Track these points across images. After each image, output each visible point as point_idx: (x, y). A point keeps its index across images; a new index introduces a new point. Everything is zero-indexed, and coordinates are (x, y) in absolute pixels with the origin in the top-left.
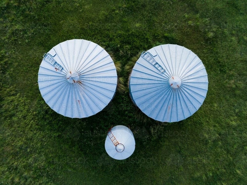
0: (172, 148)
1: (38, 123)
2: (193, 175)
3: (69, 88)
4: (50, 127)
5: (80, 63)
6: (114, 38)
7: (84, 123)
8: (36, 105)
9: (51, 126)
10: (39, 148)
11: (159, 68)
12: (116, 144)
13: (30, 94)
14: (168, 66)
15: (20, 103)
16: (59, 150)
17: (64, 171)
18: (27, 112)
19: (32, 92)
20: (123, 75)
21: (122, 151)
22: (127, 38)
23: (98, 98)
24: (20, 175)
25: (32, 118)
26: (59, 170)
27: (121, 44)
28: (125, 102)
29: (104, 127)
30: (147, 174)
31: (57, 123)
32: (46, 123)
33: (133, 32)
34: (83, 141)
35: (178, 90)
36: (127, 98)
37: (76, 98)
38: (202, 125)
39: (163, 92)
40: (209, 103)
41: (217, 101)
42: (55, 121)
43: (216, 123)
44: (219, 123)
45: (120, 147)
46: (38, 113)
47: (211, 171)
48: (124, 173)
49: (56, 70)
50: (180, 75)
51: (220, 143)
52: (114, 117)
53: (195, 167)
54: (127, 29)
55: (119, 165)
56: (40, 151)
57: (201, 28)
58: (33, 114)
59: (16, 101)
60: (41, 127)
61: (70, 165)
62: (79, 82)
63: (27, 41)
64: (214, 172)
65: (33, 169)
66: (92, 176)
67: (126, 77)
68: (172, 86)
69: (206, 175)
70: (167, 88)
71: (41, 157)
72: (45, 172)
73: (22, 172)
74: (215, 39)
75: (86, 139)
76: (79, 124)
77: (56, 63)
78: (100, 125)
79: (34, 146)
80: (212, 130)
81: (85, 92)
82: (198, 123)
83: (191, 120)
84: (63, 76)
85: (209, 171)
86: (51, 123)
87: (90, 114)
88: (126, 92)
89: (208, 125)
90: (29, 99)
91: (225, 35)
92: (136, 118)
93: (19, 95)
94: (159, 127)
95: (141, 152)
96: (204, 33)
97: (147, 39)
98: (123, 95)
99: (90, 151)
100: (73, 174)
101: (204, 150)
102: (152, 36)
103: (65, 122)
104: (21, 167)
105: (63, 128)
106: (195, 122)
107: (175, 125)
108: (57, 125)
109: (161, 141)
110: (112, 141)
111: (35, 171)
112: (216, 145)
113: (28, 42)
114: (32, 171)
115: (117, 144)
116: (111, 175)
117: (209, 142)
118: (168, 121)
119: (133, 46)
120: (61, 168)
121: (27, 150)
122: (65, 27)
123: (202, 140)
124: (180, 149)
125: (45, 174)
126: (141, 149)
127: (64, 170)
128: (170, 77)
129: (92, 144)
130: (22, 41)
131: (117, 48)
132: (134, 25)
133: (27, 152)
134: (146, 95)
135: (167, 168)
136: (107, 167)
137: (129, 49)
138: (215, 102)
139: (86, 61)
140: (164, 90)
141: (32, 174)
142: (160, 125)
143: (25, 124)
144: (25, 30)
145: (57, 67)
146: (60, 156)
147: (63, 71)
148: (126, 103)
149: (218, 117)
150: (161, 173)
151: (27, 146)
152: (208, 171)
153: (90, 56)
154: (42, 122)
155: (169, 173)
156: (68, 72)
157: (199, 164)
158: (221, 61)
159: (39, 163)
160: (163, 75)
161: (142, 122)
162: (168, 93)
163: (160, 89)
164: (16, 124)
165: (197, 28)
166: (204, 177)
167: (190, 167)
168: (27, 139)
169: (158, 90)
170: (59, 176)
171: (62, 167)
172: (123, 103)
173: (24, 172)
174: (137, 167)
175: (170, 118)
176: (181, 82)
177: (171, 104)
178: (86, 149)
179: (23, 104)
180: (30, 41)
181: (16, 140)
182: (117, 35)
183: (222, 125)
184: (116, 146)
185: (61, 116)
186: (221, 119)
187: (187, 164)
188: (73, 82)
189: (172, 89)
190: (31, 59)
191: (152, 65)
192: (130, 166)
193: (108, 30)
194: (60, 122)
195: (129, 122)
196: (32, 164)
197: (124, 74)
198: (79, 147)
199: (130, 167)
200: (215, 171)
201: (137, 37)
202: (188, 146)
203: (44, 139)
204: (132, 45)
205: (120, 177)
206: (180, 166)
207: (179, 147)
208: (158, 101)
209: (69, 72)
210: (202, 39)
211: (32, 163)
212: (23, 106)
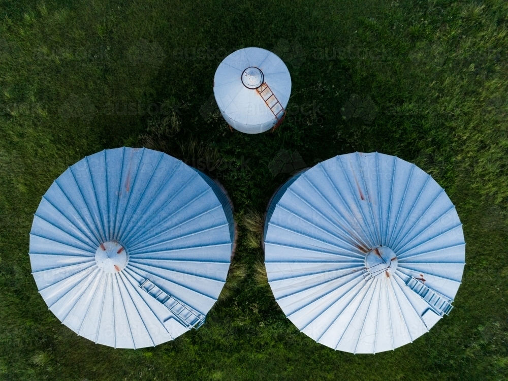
0: (125, 79)
1: (450, 133)
2: (72, 14)
3: (390, 233)
4: (422, 125)
5: (363, 298)
6: (273, 343)
7: (340, 136)
8: (456, 177)
9: (419, 127)
10: (448, 72)
11: (155, 289)
12: (264, 88)
13: (471, 201)
14: (133, 296)
15: (494, 180)
16: (400, 69)
17: (387, 17)
18: (478, 160)
19: (467, 207)
20: (249, 253)
21: (247, 71)
22: (243, 344)
23: (312, 206)
24: (492, 7)
25: (465, 144)
26: (399, 20)
27: (258, 329)
28: (244, 189)
29: (292, 128)
30: (183, 13)
31: (406, 134)
32: (433, 132)
33: (229, 357)
34: (343, 91)
35: (103, 236)
36: (237, 198)
37: (370, 205)
38: (52, 139)
39: (143, 230)
40: (38, 191)
41: (17, 197)
42: (411, 138)
43: (18, 143)
44: (11, 143)
45: (253, 80)
46: (450, 156)
47: (28, 26)
48: (241, 15)
49: (422, 276)
50: (99, 275)
51: (7, 94)
52: (269, 153)
53: (67, 34)
54: (244, 365)
55: (252, 34)
56: (444, 64)
57: (63, 375)
58: (463, 155)
59: (504, 185)
60: (443, 124)
61: (372, 32)
62: (364, 249)
63: (480, 329)
64: (19, 23)
65: (460, 20)
66: (320, 6)
67: (242, 249)
68: (119, 247)
69: (39, 15)
70: (133, 239)
71: (443, 52)
72: (430, 14)
73: (486, 15)
74: (29, 348)
75: (336, 97)
76: (353, 133)
77: (423, 296)
78: (303, 132)
79: (459, 76)
80: (29, 126)
81: (348, 222)
82: (64, 143)
83: (81, 148)
84: (405, 264)
85: (31, 26)
86: (419, 132)
87: (331, 163)
88: (242, 212)
89: (37, 139)
90: (473, 189)
91: (5, 359)
92: (216, 150)
93: (497, 198)
94: (157, 131)
95: (200, 66)
96: (57, 361)
97: (194, 343)
98: (248, 206)
99: (324, 68)
100: (364, 12)
101: (45, 75)
102: (182, 350)
103: (386, 137)
104: (488, 27)
105: (391, 122)
106: (70, 144)
107: (119, 137)
108: (405, 129)
109: (151, 95)
110: (273, 94)
111: (455, 16)
112: (17, 90)
113: (477, 326)
114: (462, 18)
115: (259, 89)
116: (271, 9)
117: (35, 97)
118: (130, 151)
119: (228, 325)
120: (393, 25)
121: (475, 67)
122: (391, 365)
123: (52, 100)
124: (105, 77)
125: (431, 9)
126: (201, 74)
127: (385, 19)
128: (124, 269)
129: (320, 85)
130: (493, 328)
131: (265, 320)
132: (227, 374)
133: (474, 62)
134: (190, 218)
135: (136, 30)
136: (282, 28)
137: (238, 317)
138: (22, 194)
139: (348, 301)
140: (142, 234)
141: (462, 9)
142: (156, 135)
143: (482, 129)
144: (485, 354)
145: (420, 285)
146: (398, 55)
147: (405, 277)
148: (239, 186)
149: (15, 157)
150: (151, 19)
151: (475, 77)
152: (34, 24)
153: (337, 314)
154: (440, 135)
155: (130, 17)
156: (393, 276)
157: (56, 41)
158: (11, 294)
159: (447, 36)
160: (144, 273)
161: (199, 142)
162: (131, 225)
163: (151, 237)
164: (502, 131)
165: (75, 372)
166: (43, 10)
167: (80, 35)
168: (475, 93)
169: (157, 234)
170: (399, 6)
171: (392, 28)
172: (249, 187)
173: (482, 14)
174: (210, 31)
175: (125, 159)
176: (96, 258)
177: (121, 197)
178: (334, 72)
179: (486, 178)
180: (472, 329)
181: (501, 90)
182: (268, 349)
183: (3, 140)
184: (263, 84)
185: (397, 151)
186: (6, 154)
187: (87, 40)
188: (379, 251)
189: (118, 238)
190: (469, 285)
191: (175, 297)
192: (226, 32)
193: (288, 360)
194: (397, 136)
195: (232, 141)
196: (462, 34)
197: (247, 256)
198: (351, 76)
199: (227, 29)
200: (17, 25)
201: (219, 345)
202: (86, 86)
203: (437, 94)
204: (229, 327)
205: (251, 5)
206: (103, 37)
207: (107, 83)
208: (157, 204)
209: (391, 277)
210: (60, 347)
211: (464, 37)
212: (487, 174)
